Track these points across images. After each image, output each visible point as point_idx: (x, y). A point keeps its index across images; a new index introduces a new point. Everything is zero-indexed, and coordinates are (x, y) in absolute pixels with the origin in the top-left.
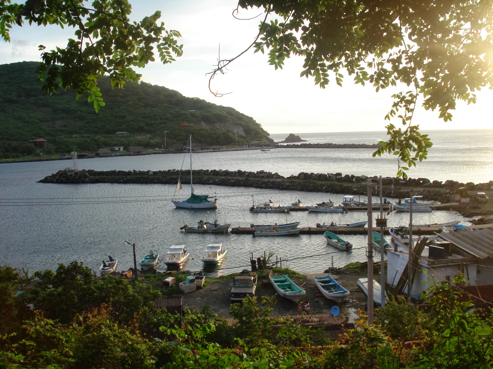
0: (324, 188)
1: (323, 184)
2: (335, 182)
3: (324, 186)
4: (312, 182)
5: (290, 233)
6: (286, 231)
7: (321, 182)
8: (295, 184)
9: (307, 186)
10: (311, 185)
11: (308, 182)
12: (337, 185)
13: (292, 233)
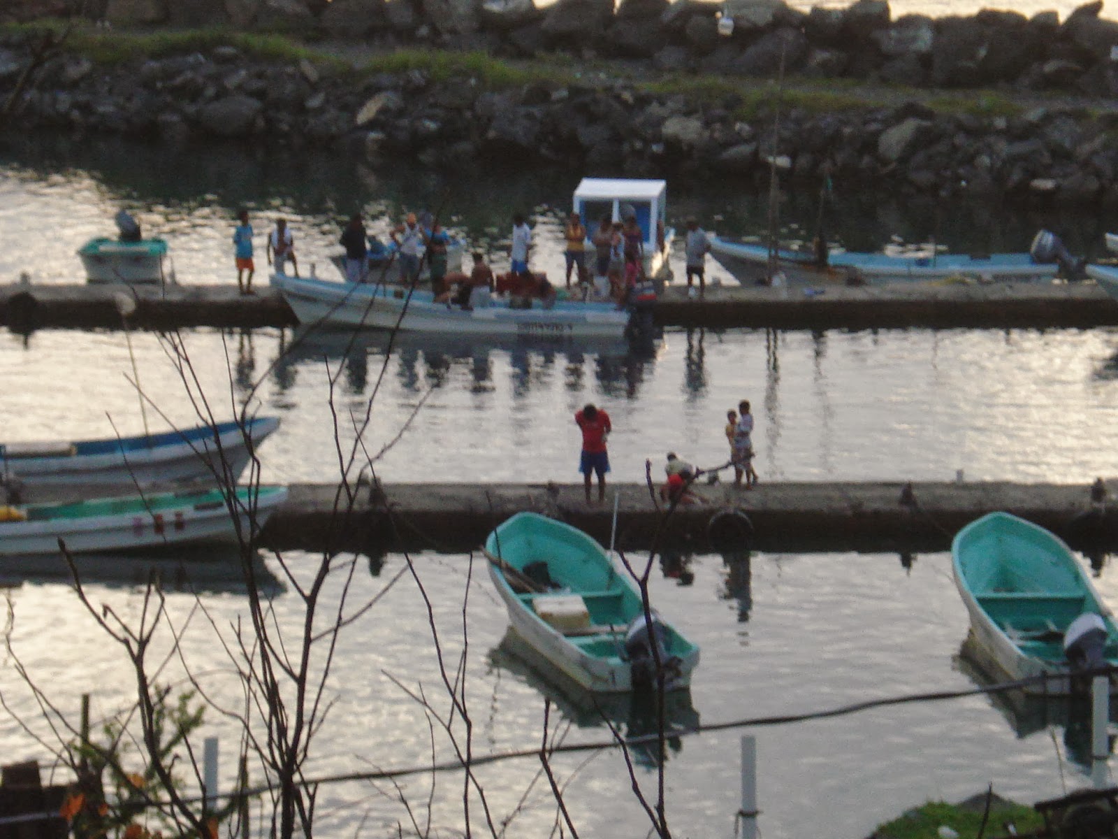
0: (367, 113)
1: (350, 75)
2: (480, 57)
3: (371, 91)
4: (246, 50)
5: (171, 536)
6: (127, 519)
7: (331, 55)
8: (73, 72)
9: (192, 92)
10: (231, 82)
11: (205, 47)
12: (501, 85)
13: (189, 534)
